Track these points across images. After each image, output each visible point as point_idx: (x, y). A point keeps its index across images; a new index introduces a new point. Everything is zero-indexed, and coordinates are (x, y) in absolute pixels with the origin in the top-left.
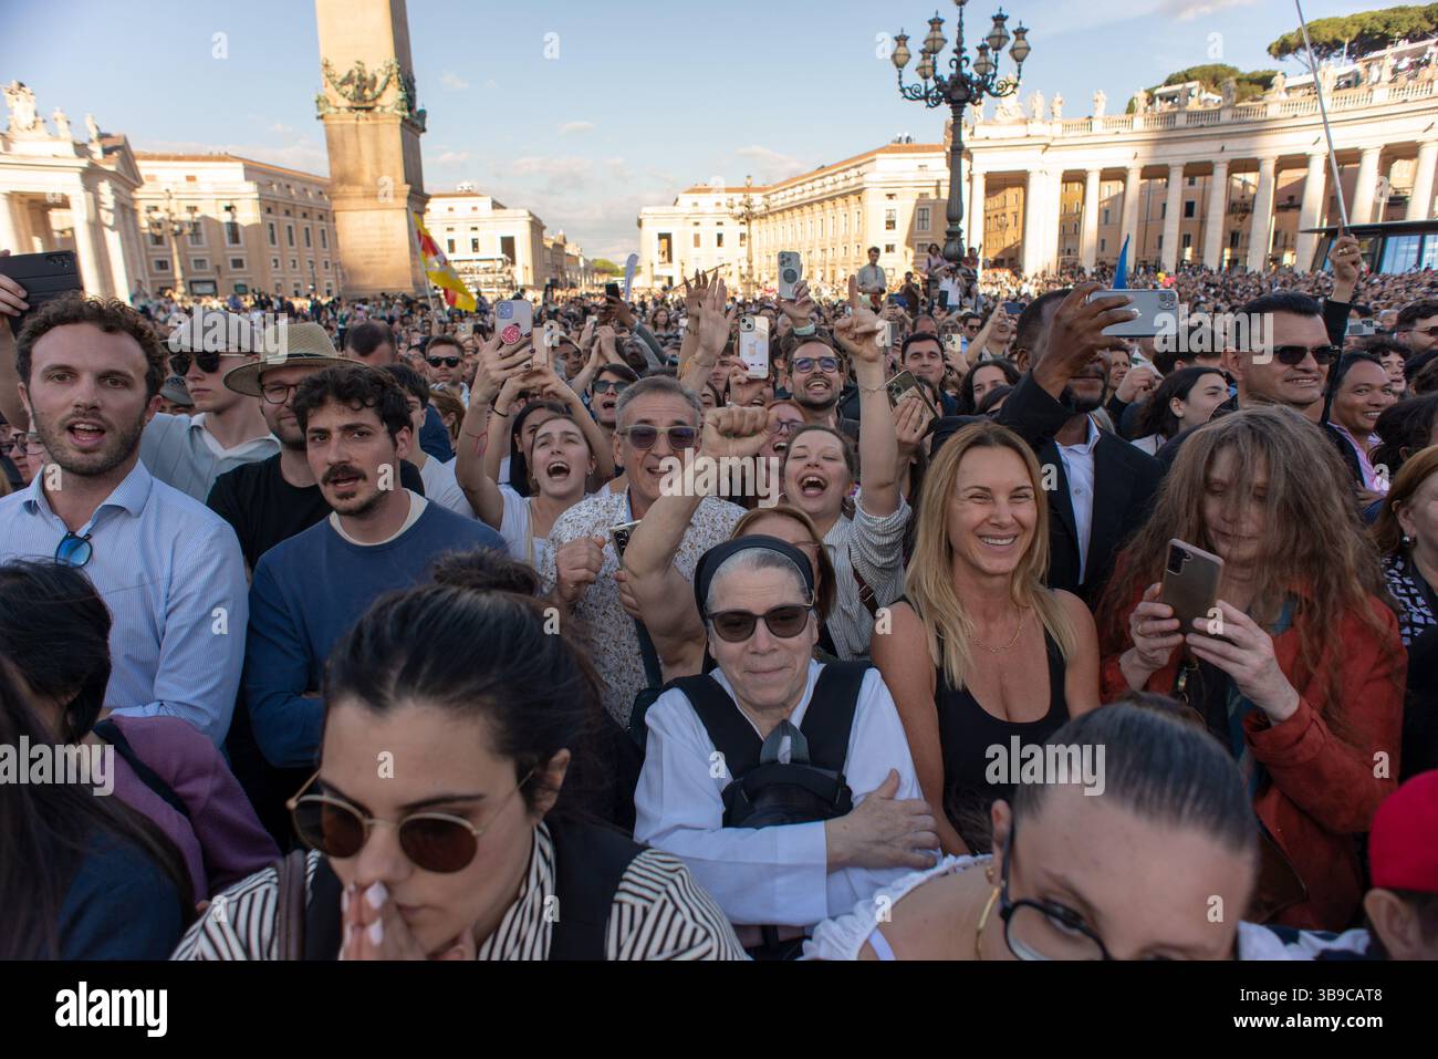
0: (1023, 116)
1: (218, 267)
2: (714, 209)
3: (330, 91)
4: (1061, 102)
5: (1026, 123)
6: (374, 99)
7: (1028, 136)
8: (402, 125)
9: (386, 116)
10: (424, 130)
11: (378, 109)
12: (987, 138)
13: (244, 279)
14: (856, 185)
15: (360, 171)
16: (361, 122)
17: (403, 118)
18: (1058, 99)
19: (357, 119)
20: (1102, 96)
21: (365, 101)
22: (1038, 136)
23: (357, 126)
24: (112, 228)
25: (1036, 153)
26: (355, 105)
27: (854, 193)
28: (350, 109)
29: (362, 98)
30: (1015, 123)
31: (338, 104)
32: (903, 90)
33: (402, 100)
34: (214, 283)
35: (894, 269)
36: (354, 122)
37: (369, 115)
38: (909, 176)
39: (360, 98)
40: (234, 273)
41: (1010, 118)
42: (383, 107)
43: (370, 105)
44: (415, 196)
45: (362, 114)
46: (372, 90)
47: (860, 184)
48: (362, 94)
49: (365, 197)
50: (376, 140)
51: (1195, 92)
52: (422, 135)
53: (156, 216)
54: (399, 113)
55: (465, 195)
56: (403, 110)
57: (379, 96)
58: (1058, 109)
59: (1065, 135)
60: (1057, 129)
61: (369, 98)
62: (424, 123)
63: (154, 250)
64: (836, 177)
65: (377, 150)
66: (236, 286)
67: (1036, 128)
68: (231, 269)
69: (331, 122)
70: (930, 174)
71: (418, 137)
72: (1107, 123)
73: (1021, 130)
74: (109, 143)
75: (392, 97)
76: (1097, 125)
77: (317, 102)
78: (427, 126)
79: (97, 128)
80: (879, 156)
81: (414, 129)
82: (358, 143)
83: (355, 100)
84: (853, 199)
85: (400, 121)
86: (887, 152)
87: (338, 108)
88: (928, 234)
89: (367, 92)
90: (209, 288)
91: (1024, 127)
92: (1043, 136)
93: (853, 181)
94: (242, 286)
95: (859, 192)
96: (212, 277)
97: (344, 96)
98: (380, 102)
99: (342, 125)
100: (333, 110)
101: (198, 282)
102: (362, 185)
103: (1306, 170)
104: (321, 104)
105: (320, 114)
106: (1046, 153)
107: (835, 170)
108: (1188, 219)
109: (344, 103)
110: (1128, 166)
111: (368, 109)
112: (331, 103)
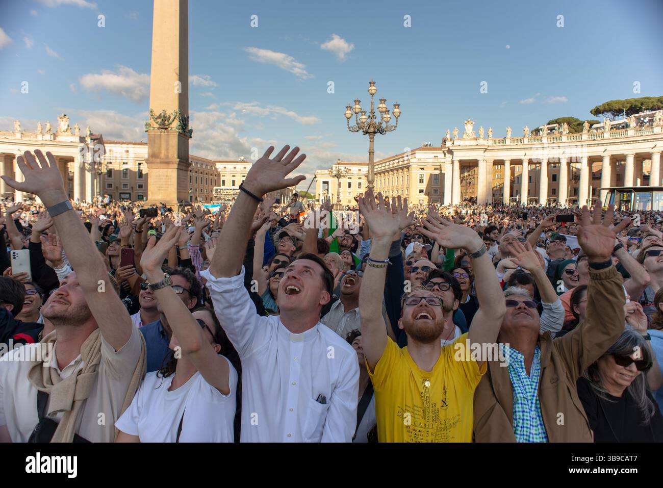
0: (476, 137)
1: (132, 188)
2: (358, 172)
3: (152, 121)
4: (492, 131)
5: (477, 140)
6: (169, 125)
7: (477, 145)
8: (178, 135)
9: (172, 131)
10: (191, 137)
11: (170, 129)
12: (459, 145)
13: (143, 193)
14: (407, 164)
15: (160, 153)
16: (162, 134)
17: (179, 132)
18: (491, 130)
19: (161, 132)
20: (509, 129)
21: (165, 126)
22: (482, 145)
23: (160, 135)
24: (88, 171)
25: (481, 152)
26: (161, 127)
27: (406, 167)
28: (159, 128)
29: (164, 124)
30: (471, 140)
31: (154, 126)
32: (349, 128)
33: (179, 125)
34: (130, 194)
35: (423, 200)
36: (159, 133)
37: (166, 131)
38: (431, 161)
39: (163, 124)
40: (139, 190)
41: (470, 137)
42: (172, 128)
43: (167, 127)
44: (181, 163)
45: (163, 130)
46: (168, 121)
47: (409, 163)
48: (164, 122)
49: (161, 163)
50: (167, 142)
51: (556, 128)
52: (190, 140)
53: (111, 167)
54: (177, 130)
55: (241, 162)
56: (179, 129)
57: (171, 124)
58: (490, 134)
59: (494, 145)
60: (490, 143)
61: (167, 124)
62: (191, 134)
63: (108, 179)
64: (399, 160)
65: (168, 145)
66: (138, 196)
67: (481, 142)
68: (138, 189)
69: (150, 133)
70: (439, 160)
71: (188, 140)
72: (512, 140)
73: (474, 143)
74: (94, 137)
75: (176, 124)
76: (508, 141)
77: (146, 125)
78: (192, 136)
79: (90, 131)
80: (417, 152)
81: (186, 137)
82: (160, 141)
83: (161, 125)
84: (405, 170)
85: (178, 133)
86: (421, 150)
87: (154, 128)
88: (438, 185)
89: (166, 122)
90: (128, 196)
91: (476, 141)
92: (484, 145)
93: (406, 162)
94: (141, 195)
95: (408, 167)
96: (129, 192)
97: (157, 123)
98: (171, 126)
99: (155, 134)
100: (152, 129)
101: (123, 193)
102: (160, 158)
103: (601, 163)
104: (147, 126)
105: (146, 130)
106: (486, 152)
107: (399, 157)
108: (553, 182)
109: (157, 126)
110: (522, 159)
111: (166, 129)
112: (152, 126)
